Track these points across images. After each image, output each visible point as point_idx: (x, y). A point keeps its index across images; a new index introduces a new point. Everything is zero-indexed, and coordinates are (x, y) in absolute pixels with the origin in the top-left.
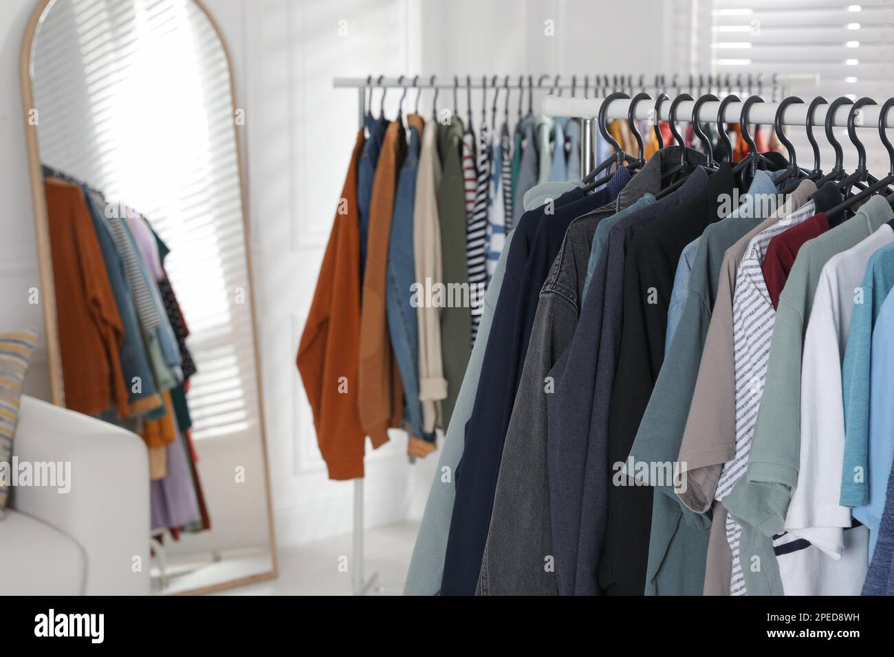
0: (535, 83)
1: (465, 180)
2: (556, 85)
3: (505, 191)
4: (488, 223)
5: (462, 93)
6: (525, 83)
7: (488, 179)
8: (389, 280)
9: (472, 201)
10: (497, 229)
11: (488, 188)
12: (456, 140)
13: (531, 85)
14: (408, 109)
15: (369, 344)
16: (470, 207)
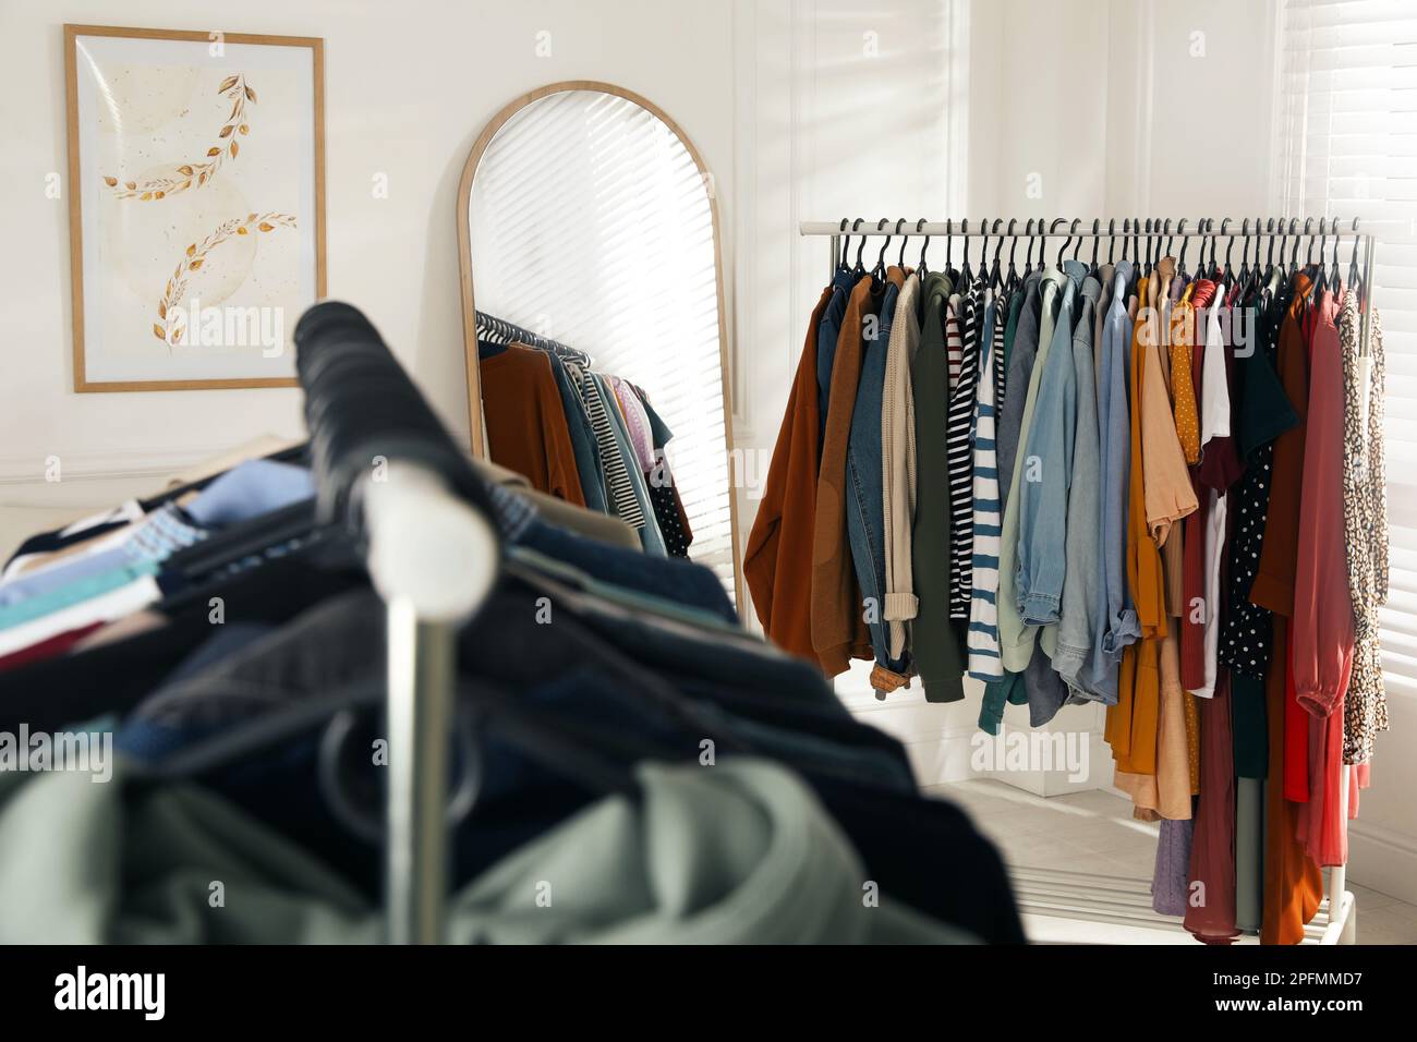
0: (1047, 229)
1: (948, 349)
2: (1073, 231)
3: (996, 364)
4: (975, 402)
5: (958, 242)
6: (1035, 229)
7: (977, 348)
8: (848, 470)
9: (956, 376)
10: (985, 411)
11: (976, 359)
12: (938, 299)
13: (1041, 231)
14: (891, 260)
15: (824, 548)
16: (954, 382)
